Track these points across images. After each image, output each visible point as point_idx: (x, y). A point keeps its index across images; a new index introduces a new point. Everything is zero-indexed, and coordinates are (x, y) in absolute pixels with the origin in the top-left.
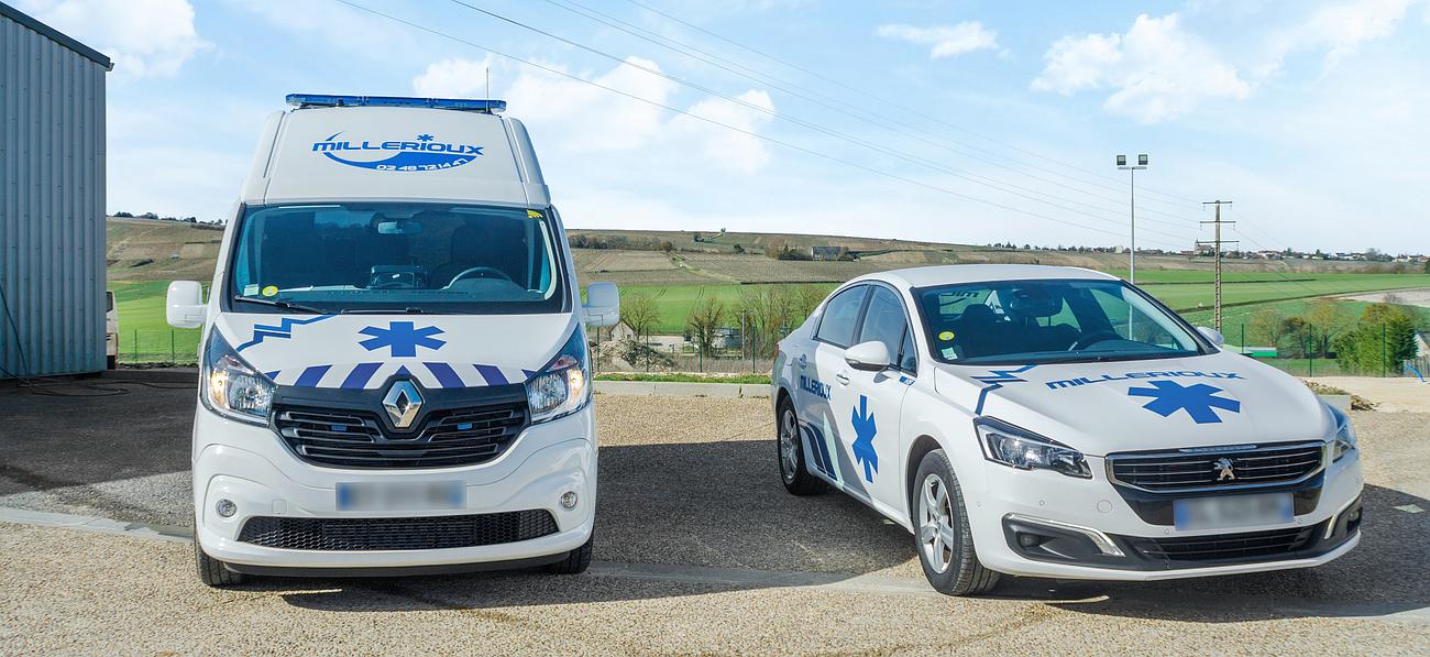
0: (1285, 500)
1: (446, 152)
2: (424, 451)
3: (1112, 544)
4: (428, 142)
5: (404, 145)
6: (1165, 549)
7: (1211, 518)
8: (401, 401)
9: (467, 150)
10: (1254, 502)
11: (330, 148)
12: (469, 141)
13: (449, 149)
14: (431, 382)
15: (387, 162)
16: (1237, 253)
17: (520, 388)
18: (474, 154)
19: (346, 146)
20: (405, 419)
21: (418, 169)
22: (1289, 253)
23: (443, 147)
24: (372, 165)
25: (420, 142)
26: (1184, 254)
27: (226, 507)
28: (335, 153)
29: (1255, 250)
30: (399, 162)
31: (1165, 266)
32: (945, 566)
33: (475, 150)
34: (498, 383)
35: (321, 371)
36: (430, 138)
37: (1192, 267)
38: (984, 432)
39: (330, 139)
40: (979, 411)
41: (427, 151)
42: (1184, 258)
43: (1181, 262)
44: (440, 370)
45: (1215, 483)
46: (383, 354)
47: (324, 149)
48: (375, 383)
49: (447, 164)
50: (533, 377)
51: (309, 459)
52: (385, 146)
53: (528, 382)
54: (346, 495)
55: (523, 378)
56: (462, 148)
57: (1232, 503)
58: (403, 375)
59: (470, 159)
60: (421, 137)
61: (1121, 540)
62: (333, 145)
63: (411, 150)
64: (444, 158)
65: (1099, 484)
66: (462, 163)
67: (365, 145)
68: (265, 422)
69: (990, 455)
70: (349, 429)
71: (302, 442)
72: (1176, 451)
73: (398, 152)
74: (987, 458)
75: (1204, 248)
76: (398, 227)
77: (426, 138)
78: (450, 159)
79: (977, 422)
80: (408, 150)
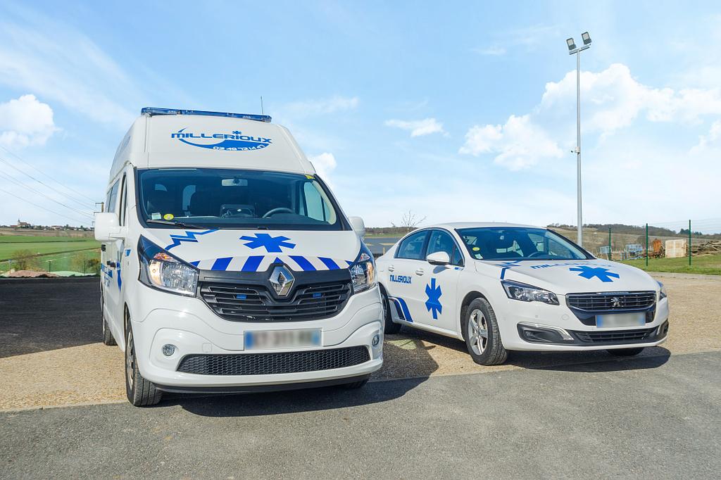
0: (642, 316)
1: (251, 141)
2: (295, 310)
3: (568, 334)
4: (239, 135)
5: (226, 136)
6: (591, 336)
7: (611, 323)
8: (280, 280)
9: (262, 140)
10: (628, 317)
11: (182, 136)
12: (264, 136)
13: (252, 140)
14: (297, 268)
15: (219, 145)
16: (40, 227)
17: (346, 271)
18: (267, 143)
19: (191, 135)
20: (283, 290)
21: (238, 150)
22: (67, 227)
23: (249, 138)
24: (211, 147)
25: (235, 135)
26: (12, 227)
27: (168, 349)
28: (185, 139)
29: (50, 225)
30: (226, 145)
31: (3, 233)
32: (483, 350)
33: (268, 141)
34: (335, 268)
35: (227, 261)
36: (240, 133)
37: (18, 234)
38: (507, 287)
39: (181, 131)
40: (502, 277)
41: (240, 140)
42: (13, 229)
43: (11, 231)
44: (300, 260)
45: (611, 308)
46: (261, 251)
47: (178, 136)
48: (263, 267)
49: (253, 148)
50: (352, 264)
51: (224, 316)
52: (215, 136)
53: (350, 268)
54: (250, 339)
55: (347, 266)
56: (259, 139)
57: (620, 317)
58: (278, 263)
59: (266, 145)
60: (234, 132)
61: (573, 333)
62: (183, 135)
63: (230, 139)
64: (250, 144)
65: (563, 307)
66: (262, 147)
67: (203, 135)
68: (193, 294)
69: (511, 296)
70: (248, 297)
71: (219, 305)
72: (595, 293)
73: (224, 139)
74: (509, 297)
75: (22, 224)
76: (236, 182)
77: (237, 133)
78: (256, 145)
79: (503, 283)
80: (229, 139)
